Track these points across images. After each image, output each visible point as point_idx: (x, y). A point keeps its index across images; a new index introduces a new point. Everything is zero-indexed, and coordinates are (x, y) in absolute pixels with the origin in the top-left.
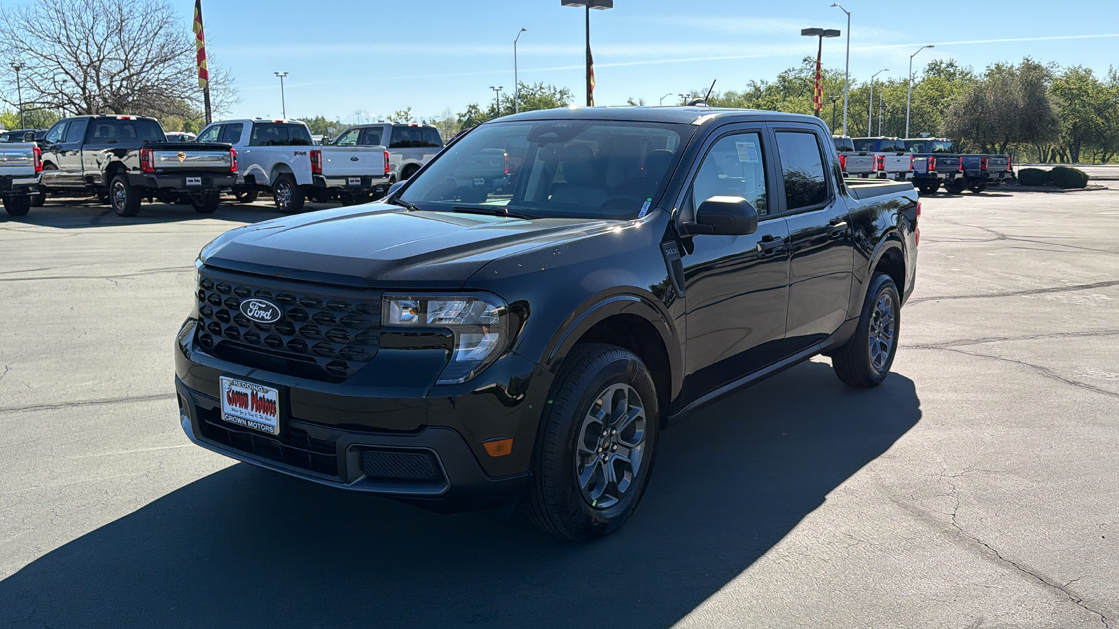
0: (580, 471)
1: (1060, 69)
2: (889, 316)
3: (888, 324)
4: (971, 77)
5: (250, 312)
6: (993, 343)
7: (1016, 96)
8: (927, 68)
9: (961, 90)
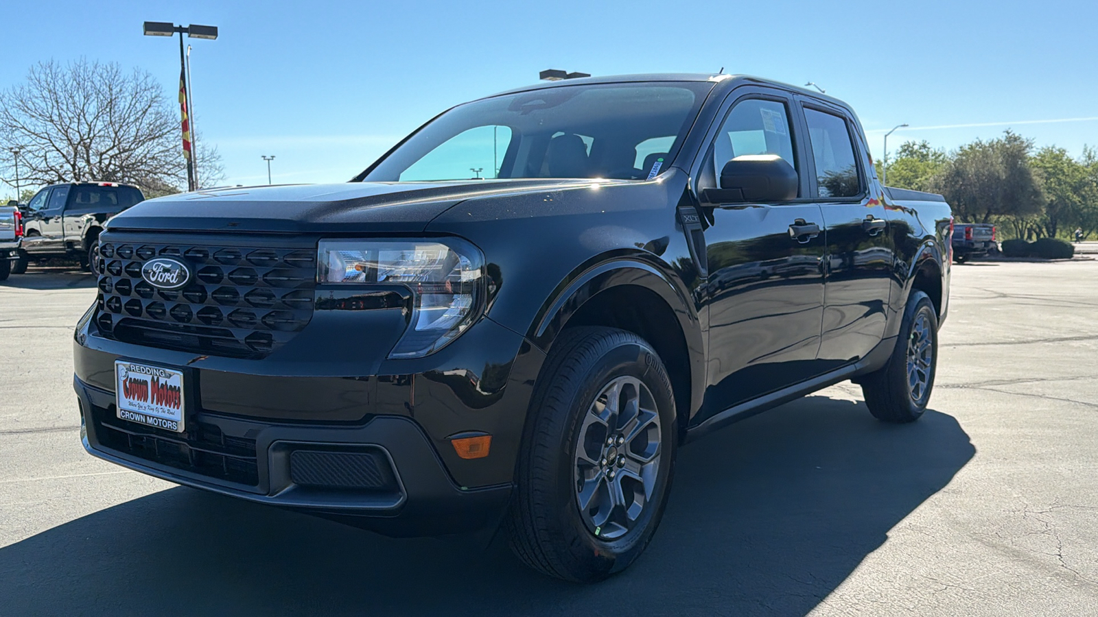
0: (579, 490)
1: (1034, 149)
2: (926, 341)
3: (925, 350)
4: (943, 159)
5: (153, 277)
6: (1031, 383)
7: (998, 167)
8: (900, 150)
9: (935, 170)
